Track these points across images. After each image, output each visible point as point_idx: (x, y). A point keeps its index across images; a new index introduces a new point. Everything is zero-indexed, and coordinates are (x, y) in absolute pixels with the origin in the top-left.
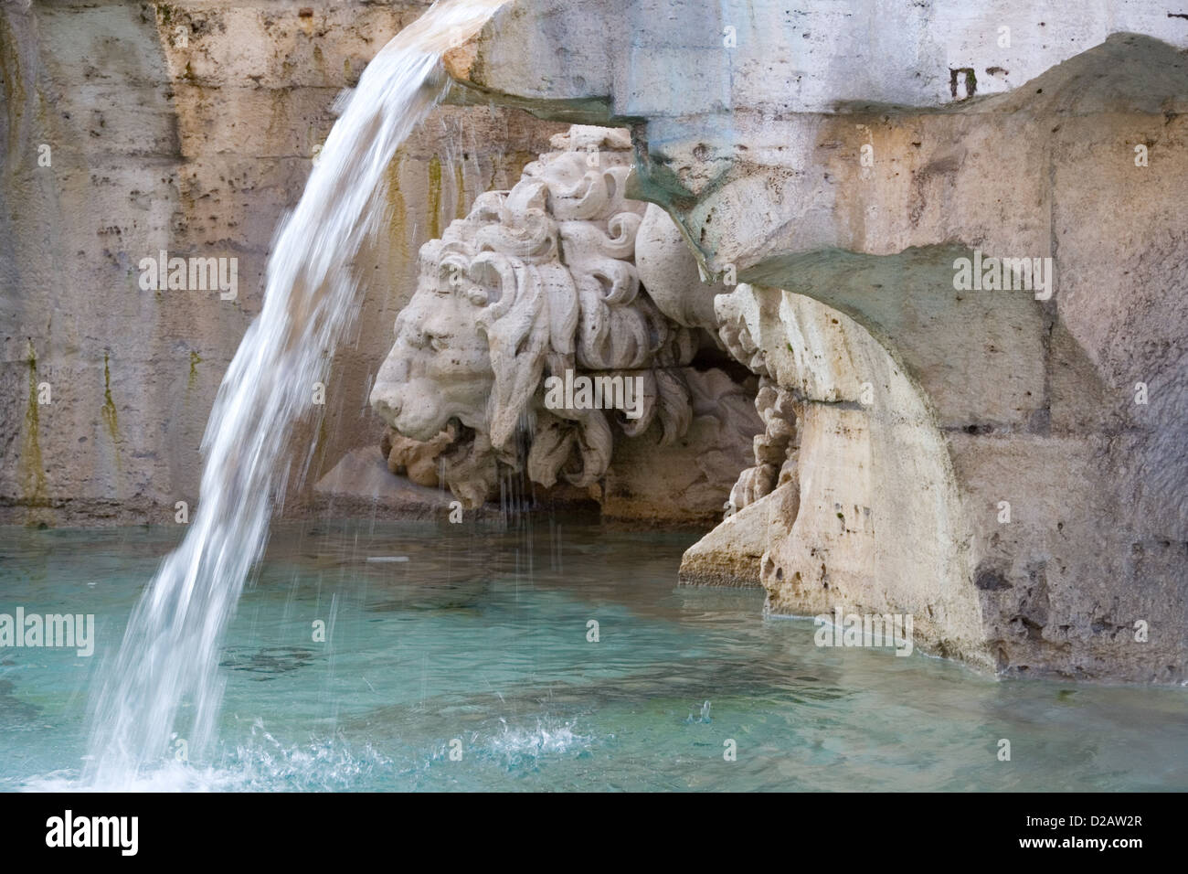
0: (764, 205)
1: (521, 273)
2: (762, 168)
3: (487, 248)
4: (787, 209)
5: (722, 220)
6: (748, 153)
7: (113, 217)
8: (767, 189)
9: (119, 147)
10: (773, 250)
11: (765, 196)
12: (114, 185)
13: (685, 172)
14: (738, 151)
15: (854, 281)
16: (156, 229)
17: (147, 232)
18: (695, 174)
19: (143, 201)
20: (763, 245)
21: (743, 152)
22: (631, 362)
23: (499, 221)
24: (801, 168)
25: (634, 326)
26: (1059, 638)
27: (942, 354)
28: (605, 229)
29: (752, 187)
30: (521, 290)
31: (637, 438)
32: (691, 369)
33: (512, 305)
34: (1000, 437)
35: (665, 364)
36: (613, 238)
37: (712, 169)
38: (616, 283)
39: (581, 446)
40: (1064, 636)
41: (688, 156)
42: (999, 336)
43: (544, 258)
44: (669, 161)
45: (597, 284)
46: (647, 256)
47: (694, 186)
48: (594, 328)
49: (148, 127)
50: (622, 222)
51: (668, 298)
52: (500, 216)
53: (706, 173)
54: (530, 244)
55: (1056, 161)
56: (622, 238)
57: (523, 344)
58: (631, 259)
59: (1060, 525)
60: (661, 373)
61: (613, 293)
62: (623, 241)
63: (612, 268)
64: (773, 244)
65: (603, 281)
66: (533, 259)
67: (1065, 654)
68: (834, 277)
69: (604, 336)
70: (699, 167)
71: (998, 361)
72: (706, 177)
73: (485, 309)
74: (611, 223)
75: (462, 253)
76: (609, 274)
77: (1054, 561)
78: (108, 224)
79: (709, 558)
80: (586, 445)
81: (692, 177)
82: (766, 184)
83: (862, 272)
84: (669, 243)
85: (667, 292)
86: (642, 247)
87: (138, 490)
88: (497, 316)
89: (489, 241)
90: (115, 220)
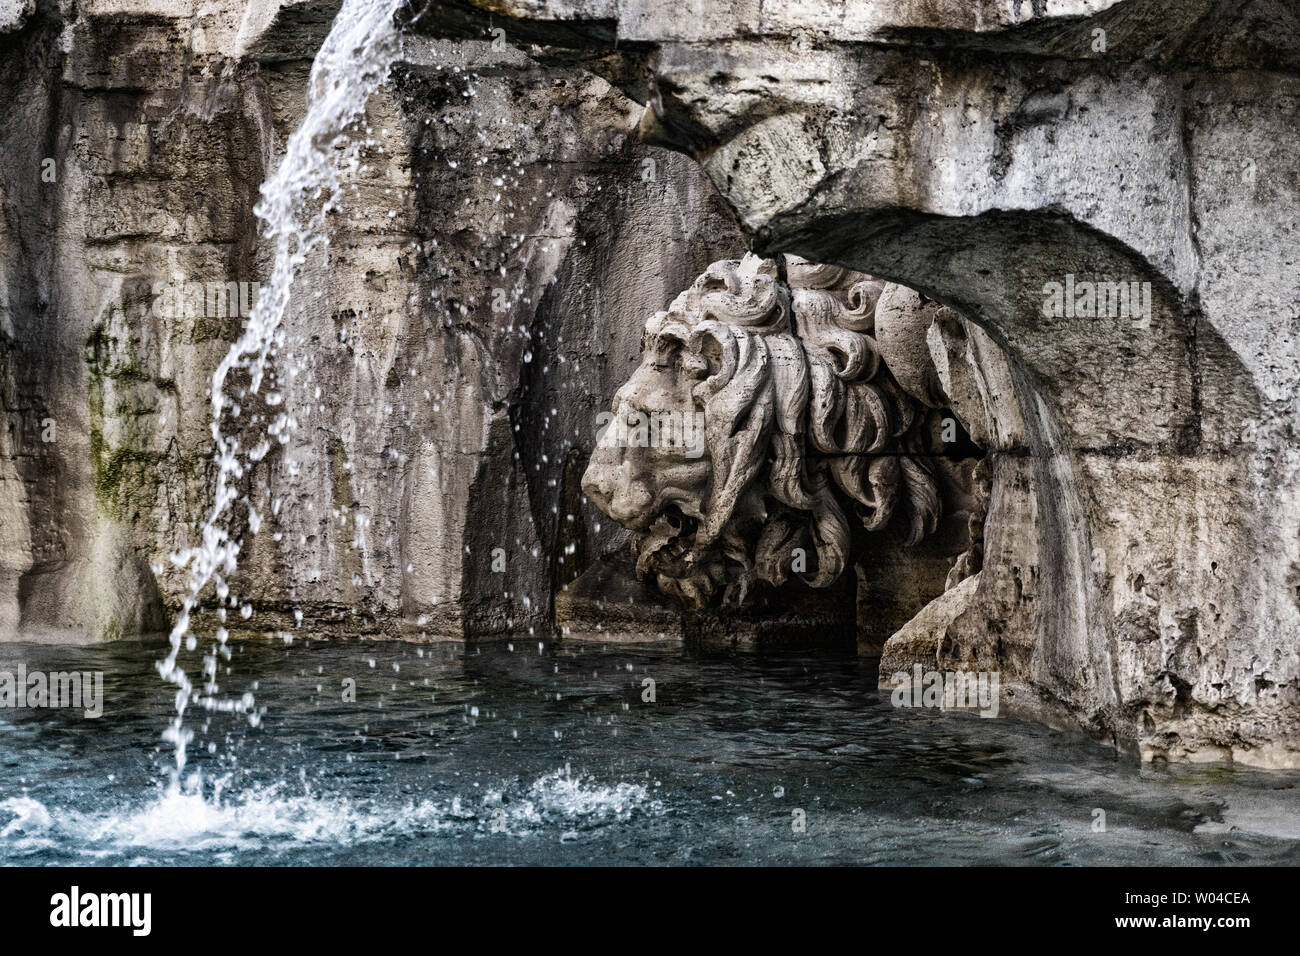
0: (804, 150)
1: (744, 344)
2: (798, 106)
3: (709, 316)
4: (834, 157)
5: (753, 167)
6: (780, 86)
7: (349, 299)
8: (805, 130)
9: (355, 224)
10: (823, 208)
11: (805, 140)
12: (350, 265)
13: (699, 104)
14: (766, 83)
15: (955, 266)
16: (390, 311)
17: (382, 315)
18: (713, 108)
19: (378, 282)
20: (808, 200)
21: (773, 85)
22: (868, 446)
23: (726, 288)
24: (848, 107)
25: (873, 405)
26: (1213, 698)
27: (1071, 359)
28: (844, 299)
29: (786, 126)
30: (742, 362)
31: (876, 532)
32: (944, 458)
33: (731, 378)
34: (1145, 459)
35: (912, 450)
36: (852, 309)
37: (733, 101)
38: (851, 357)
39: (815, 540)
40: (1218, 695)
41: (703, 86)
42: (1135, 337)
43: (772, 328)
44: (682, 90)
45: (830, 359)
46: (885, 326)
47: (711, 121)
48: (824, 405)
49: (383, 202)
50: (861, 290)
51: (909, 374)
52: (727, 282)
53: (727, 107)
54: (757, 313)
55: (1191, 126)
56: (862, 308)
57: (742, 421)
58: (871, 331)
59: (1214, 565)
60: (906, 461)
61: (848, 367)
62: (863, 310)
63: (846, 340)
64: (821, 199)
65: (837, 353)
66: (759, 330)
67: (1219, 719)
68: (928, 258)
69: (838, 416)
70: (717, 100)
71: (1136, 367)
72: (727, 112)
73: (704, 383)
74: (851, 295)
75: (683, 322)
76: (845, 346)
77: (1207, 607)
78: (342, 308)
79: (911, 647)
80: (820, 539)
81: (710, 112)
82: (804, 125)
83: (961, 254)
84: (908, 311)
85: (907, 367)
86: (882, 317)
87: (367, 594)
88: (715, 389)
89: (711, 310)
90: (350, 303)
